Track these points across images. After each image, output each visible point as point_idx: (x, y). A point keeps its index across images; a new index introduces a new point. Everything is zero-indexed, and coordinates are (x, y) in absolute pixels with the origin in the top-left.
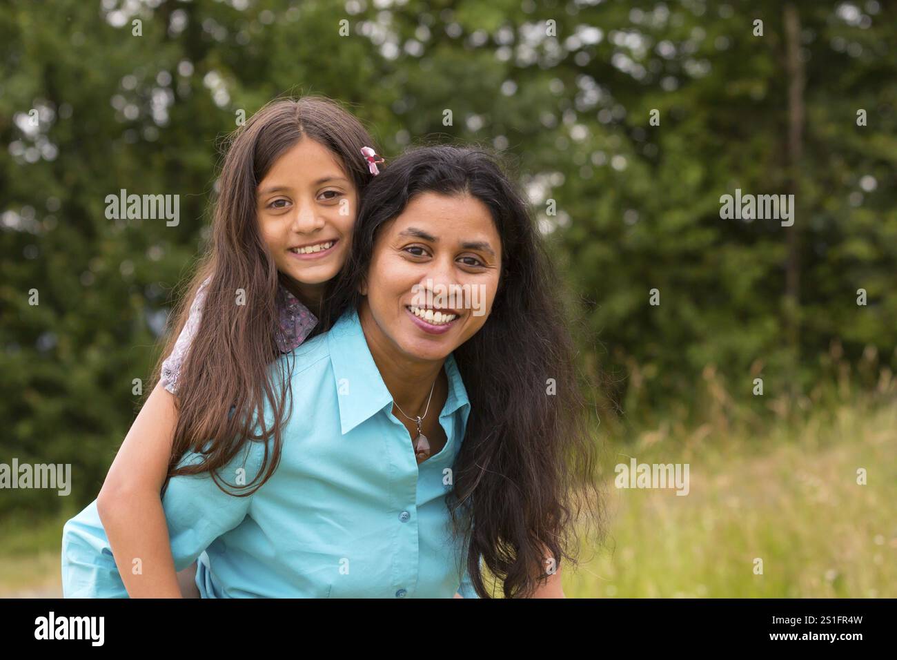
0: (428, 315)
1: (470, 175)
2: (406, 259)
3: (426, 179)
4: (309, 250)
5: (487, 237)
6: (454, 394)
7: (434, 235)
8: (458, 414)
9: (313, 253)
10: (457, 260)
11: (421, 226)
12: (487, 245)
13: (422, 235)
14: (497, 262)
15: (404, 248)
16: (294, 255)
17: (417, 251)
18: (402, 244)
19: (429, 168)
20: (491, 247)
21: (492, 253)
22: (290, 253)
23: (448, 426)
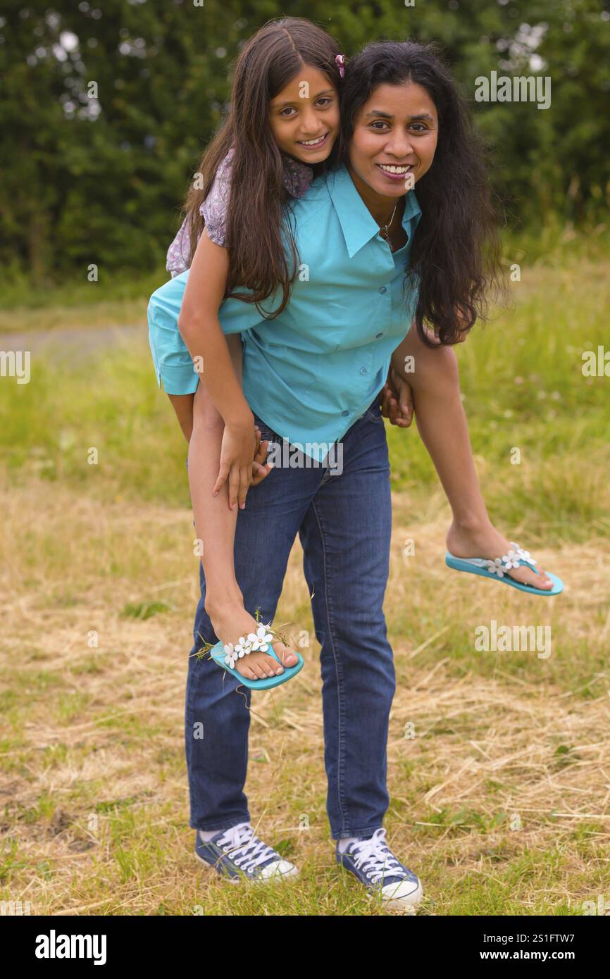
0: (392, 169)
1: (411, 66)
2: (373, 132)
3: (382, 74)
4: (312, 142)
5: (427, 110)
6: (411, 206)
7: (391, 114)
8: (413, 220)
9: (315, 144)
10: (408, 128)
11: (381, 108)
12: (428, 115)
13: (383, 115)
14: (436, 125)
15: (371, 124)
16: (300, 145)
17: (379, 126)
18: (369, 121)
19: (383, 65)
20: (431, 116)
21: (432, 120)
22: (297, 144)
23: (407, 227)
